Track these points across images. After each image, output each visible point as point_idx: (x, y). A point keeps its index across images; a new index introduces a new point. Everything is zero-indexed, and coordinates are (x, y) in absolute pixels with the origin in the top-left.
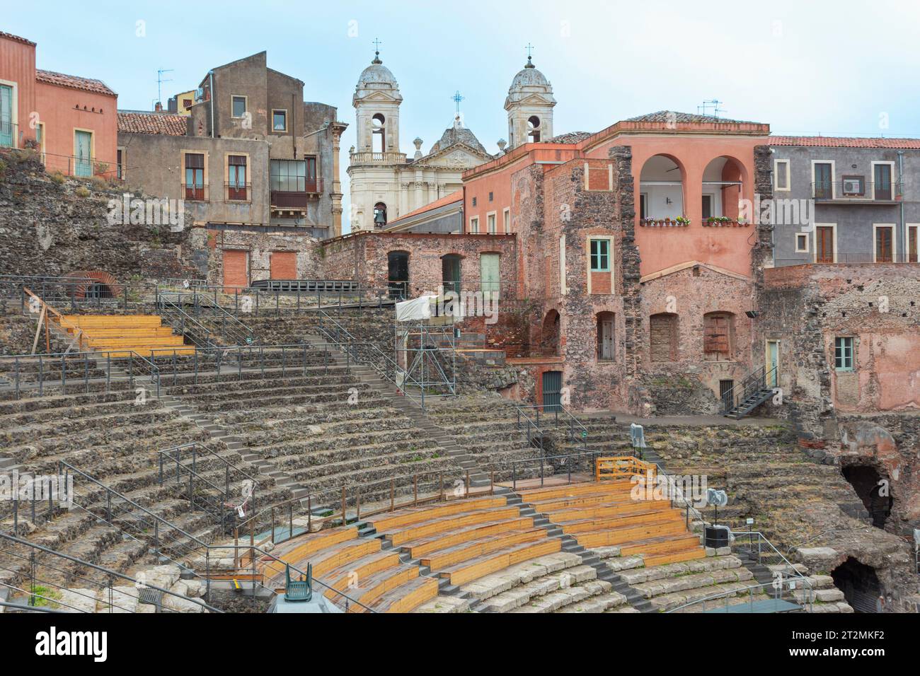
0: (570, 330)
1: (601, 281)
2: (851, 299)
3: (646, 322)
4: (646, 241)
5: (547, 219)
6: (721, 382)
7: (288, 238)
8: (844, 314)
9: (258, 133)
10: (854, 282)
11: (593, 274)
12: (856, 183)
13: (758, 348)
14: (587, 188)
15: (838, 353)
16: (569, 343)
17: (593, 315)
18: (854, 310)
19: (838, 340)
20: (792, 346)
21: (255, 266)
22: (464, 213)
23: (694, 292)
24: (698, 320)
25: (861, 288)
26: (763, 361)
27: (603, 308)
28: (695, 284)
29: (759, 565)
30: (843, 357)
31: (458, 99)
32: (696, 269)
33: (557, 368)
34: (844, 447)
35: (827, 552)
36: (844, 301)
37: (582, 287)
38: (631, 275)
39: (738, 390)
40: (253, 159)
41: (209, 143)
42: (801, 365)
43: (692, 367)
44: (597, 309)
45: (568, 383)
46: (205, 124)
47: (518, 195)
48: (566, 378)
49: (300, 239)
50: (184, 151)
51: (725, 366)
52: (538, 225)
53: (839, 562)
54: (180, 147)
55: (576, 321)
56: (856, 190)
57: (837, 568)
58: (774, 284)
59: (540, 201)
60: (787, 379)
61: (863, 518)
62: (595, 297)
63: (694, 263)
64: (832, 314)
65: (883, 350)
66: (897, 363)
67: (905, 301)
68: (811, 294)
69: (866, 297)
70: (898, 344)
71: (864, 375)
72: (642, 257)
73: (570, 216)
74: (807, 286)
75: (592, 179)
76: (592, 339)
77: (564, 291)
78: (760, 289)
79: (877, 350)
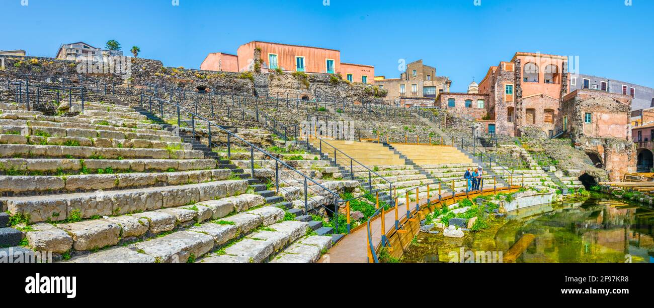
0: (498, 112)
1: (509, 98)
2: (591, 101)
3: (524, 111)
4: (524, 86)
6: (549, 130)
8: (588, 106)
10: (592, 96)
11: (506, 95)
13: (562, 120)
14: (505, 70)
15: (586, 118)
16: (498, 116)
17: (506, 108)
18: (592, 105)
19: (586, 113)
20: (571, 115)
23: (541, 102)
24: (542, 111)
25: (594, 98)
26: (563, 123)
27: (510, 106)
28: (541, 100)
30: (588, 119)
32: (542, 96)
33: (494, 123)
34: (587, 147)
35: (578, 171)
36: (588, 102)
37: (503, 99)
38: (518, 96)
39: (554, 133)
43: (540, 126)
44: (508, 106)
45: (498, 128)
48: (496, 126)
51: (550, 126)
53: (581, 174)
55: (501, 109)
57: (581, 176)
58: (567, 100)
60: (569, 127)
62: (507, 102)
63: (541, 94)
64: (584, 105)
65: (601, 118)
66: (605, 122)
67: (608, 104)
68: (577, 98)
69: (596, 101)
70: (605, 117)
71: (594, 125)
72: (523, 90)
73: (499, 77)
74: (576, 96)
75: (506, 68)
76: (506, 115)
77: (496, 99)
78: (563, 102)
79: (599, 118)
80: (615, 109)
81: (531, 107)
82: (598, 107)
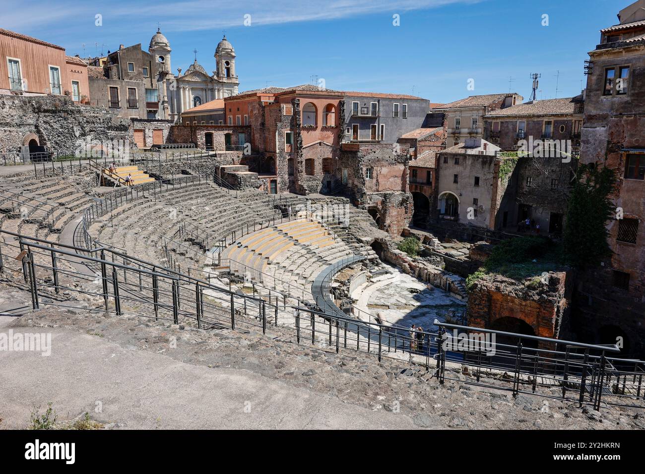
0: (279, 165)
1: (289, 148)
2: (371, 156)
3: (304, 162)
4: (304, 135)
5: (266, 123)
6: (327, 181)
7: (159, 124)
8: (369, 161)
9: (140, 78)
10: (373, 150)
11: (286, 145)
12: (366, 109)
13: (340, 170)
14: (285, 114)
15: (367, 174)
16: (279, 170)
17: (287, 160)
18: (372, 159)
19: (367, 169)
20: (352, 171)
21: (147, 136)
22: (225, 114)
23: (319, 151)
24: (321, 161)
25: (375, 152)
26: (341, 175)
27: (290, 157)
28: (319, 148)
29: (351, 245)
30: (369, 175)
31: (195, 52)
32: (320, 144)
33: (275, 179)
34: (369, 204)
35: (369, 239)
36: (369, 157)
37: (283, 150)
38: (300, 146)
39: (332, 184)
40: (139, 90)
41: (119, 83)
42: (356, 177)
43: (319, 177)
44: (288, 157)
45: (279, 184)
46: (117, 74)
47: (252, 111)
48: (278, 182)
49: (164, 125)
50: (109, 86)
51: (328, 177)
52: (263, 124)
53: (372, 242)
54: (107, 84)
55: (281, 162)
56: (366, 112)
57: (372, 244)
58: (346, 149)
59: (263, 115)
60: (350, 181)
61: (376, 227)
62: (287, 153)
63: (319, 141)
64: (366, 161)
65: (380, 172)
66: (385, 176)
67: (388, 156)
68: (359, 154)
69: (376, 155)
70: (385, 170)
71: (374, 181)
72: (303, 139)
73: (279, 124)
74: (359, 152)
75: (286, 111)
76: (286, 168)
77: (278, 151)
78: (341, 150)
79: (379, 172)
80: (394, 162)
81: (310, 157)
82: (378, 161)
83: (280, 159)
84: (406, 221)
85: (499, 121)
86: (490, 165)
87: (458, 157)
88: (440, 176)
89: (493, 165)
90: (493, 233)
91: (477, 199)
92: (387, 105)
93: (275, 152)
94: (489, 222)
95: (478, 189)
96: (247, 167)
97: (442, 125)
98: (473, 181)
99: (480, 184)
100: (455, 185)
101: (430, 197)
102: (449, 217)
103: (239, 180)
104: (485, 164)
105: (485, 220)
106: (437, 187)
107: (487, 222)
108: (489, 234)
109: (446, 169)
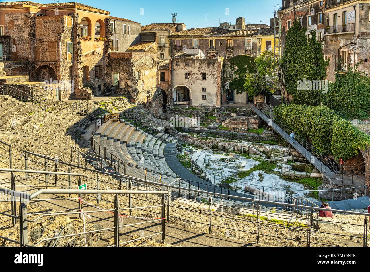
0: (63, 73)
1: (70, 57)
5: (37, 33)
6: (99, 85)
8: (138, 66)
11: (68, 54)
13: (109, 75)
14: (67, 26)
16: (62, 78)
17: (68, 68)
18: (140, 64)
19: (137, 72)
20: (126, 74)
23: (93, 59)
24: (94, 67)
26: (111, 79)
28: (93, 56)
32: (93, 53)
35: (162, 128)
36: (138, 62)
37: (65, 58)
38: (79, 55)
39: (102, 87)
42: (129, 79)
43: (92, 82)
44: (69, 65)
51: (99, 81)
55: (64, 70)
58: (115, 57)
60: (123, 83)
62: (68, 61)
63: (92, 51)
64: (136, 66)
66: (147, 77)
67: (148, 62)
68: (132, 61)
69: (142, 61)
70: (147, 73)
71: (141, 81)
72: (82, 49)
73: (62, 35)
74: (132, 59)
75: (68, 23)
76: (68, 75)
77: (61, 60)
78: (109, 58)
79: (144, 74)
80: (152, 66)
81: (86, 65)
82: (143, 65)
83: (62, 67)
84: (160, 109)
85: (180, 39)
86: (213, 66)
87: (188, 61)
88: (173, 75)
89: (216, 65)
90: (220, 108)
91: (205, 88)
92: (119, 25)
93: (59, 60)
94: (216, 102)
95: (206, 82)
96: (28, 77)
97: (155, 41)
98: (201, 76)
99: (207, 78)
100: (186, 80)
101: (168, 90)
102: (182, 103)
103: (31, 91)
104: (210, 65)
105: (212, 101)
106: (172, 83)
107: (214, 102)
108: (218, 110)
109: (178, 69)
